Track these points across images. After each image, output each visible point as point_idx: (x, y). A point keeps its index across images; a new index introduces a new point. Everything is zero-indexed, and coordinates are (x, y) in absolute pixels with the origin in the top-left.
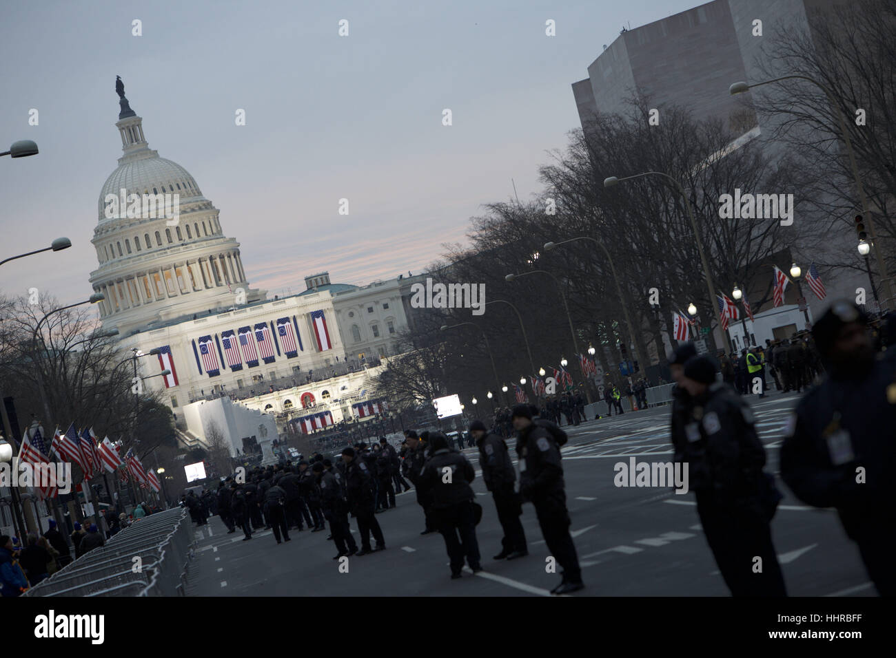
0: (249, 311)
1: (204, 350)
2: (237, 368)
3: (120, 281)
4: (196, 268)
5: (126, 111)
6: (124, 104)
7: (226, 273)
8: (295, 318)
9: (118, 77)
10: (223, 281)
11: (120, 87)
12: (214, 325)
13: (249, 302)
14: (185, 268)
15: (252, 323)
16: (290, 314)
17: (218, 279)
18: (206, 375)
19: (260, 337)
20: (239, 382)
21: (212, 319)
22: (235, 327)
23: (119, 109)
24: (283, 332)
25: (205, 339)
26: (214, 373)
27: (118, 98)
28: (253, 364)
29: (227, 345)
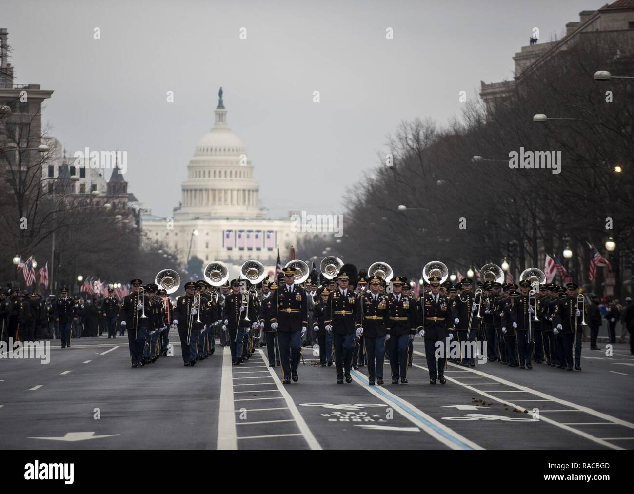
0: (255, 223)
1: (228, 236)
2: (242, 249)
3: (196, 190)
4: (235, 193)
5: (221, 105)
6: (221, 102)
7: (249, 199)
8: (276, 232)
9: (221, 88)
10: (247, 203)
11: (221, 93)
12: (236, 225)
13: (257, 217)
14: (229, 192)
15: (254, 229)
16: (274, 229)
17: (244, 201)
18: (225, 249)
19: (257, 237)
20: (241, 257)
21: (236, 222)
22: (246, 229)
23: (217, 104)
24: (268, 237)
25: (230, 231)
26: (230, 249)
27: (218, 98)
28: (250, 249)
29: (240, 236)
